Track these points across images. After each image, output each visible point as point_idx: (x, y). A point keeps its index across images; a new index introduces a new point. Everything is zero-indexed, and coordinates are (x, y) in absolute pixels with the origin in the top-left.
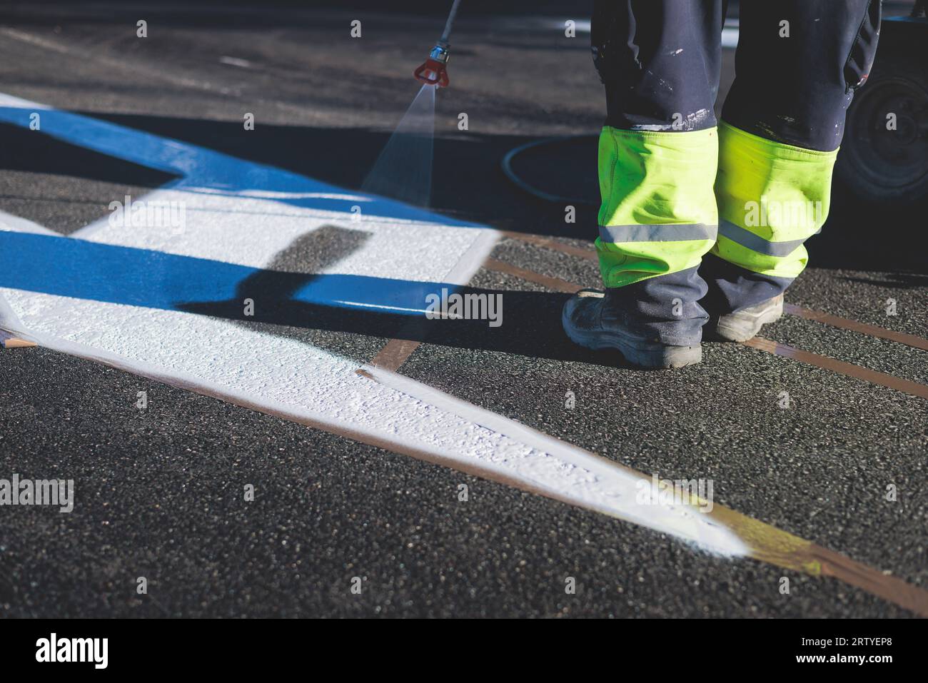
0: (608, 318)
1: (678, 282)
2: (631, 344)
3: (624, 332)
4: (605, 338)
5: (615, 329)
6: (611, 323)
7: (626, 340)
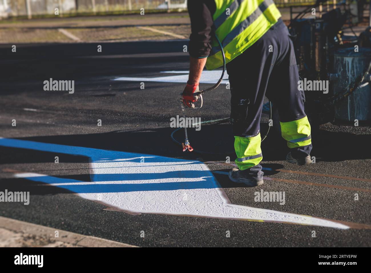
0: (241, 176)
1: (257, 167)
2: (247, 181)
3: (245, 179)
4: (241, 181)
5: (243, 179)
6: (242, 177)
7: (246, 181)
